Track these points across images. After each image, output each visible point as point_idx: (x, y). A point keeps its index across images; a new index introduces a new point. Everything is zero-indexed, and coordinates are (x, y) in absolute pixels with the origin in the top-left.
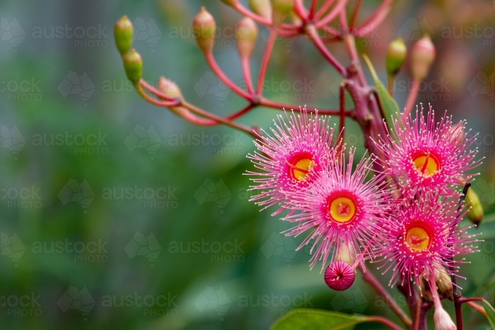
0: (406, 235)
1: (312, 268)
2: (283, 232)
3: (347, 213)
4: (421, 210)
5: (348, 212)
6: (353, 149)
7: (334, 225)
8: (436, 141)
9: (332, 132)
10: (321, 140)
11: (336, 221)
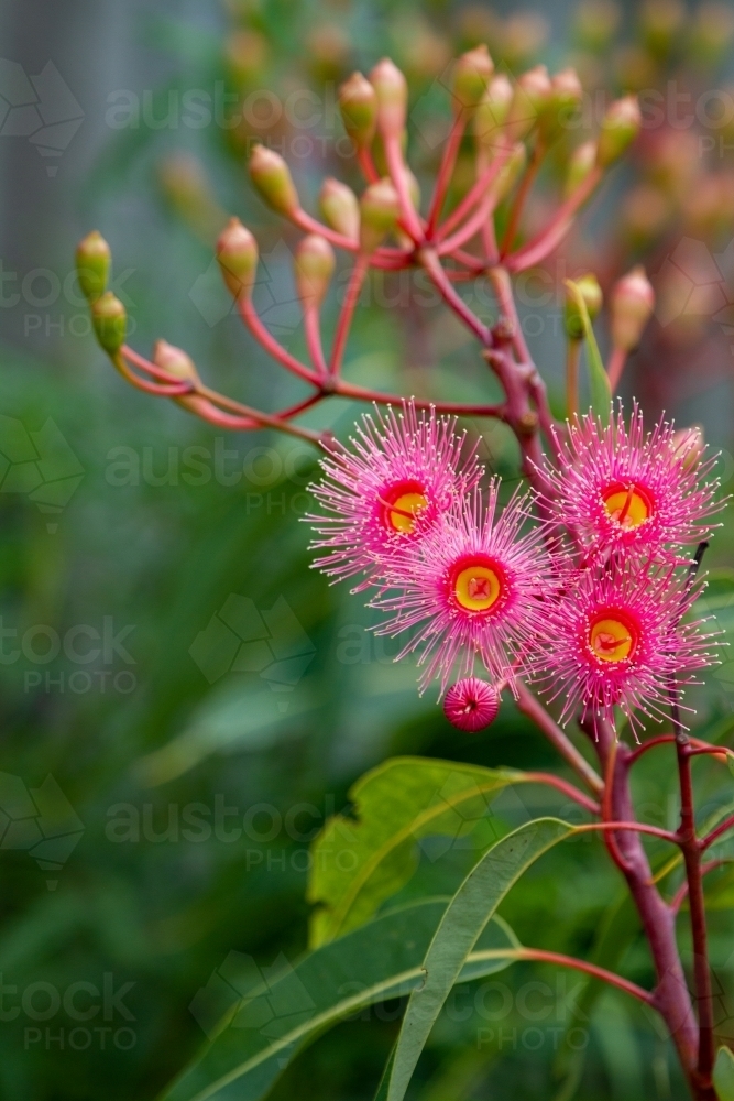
0: (590, 632)
1: (422, 692)
2: (371, 628)
3: (485, 594)
4: (616, 590)
5: (487, 591)
6: (497, 479)
7: (462, 616)
8: (645, 465)
9: (460, 444)
10: (440, 459)
11: (466, 609)
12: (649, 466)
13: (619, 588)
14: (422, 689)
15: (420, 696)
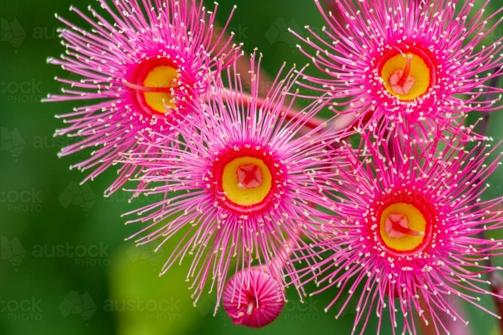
1: (196, 300)
2: (131, 237)
3: (257, 180)
4: (403, 177)
5: (259, 178)
6: (257, 56)
7: (234, 212)
8: (423, 26)
9: (212, 19)
10: (191, 39)
11: (236, 205)
12: (427, 27)
13: (406, 175)
14: (196, 296)
15: (195, 305)
